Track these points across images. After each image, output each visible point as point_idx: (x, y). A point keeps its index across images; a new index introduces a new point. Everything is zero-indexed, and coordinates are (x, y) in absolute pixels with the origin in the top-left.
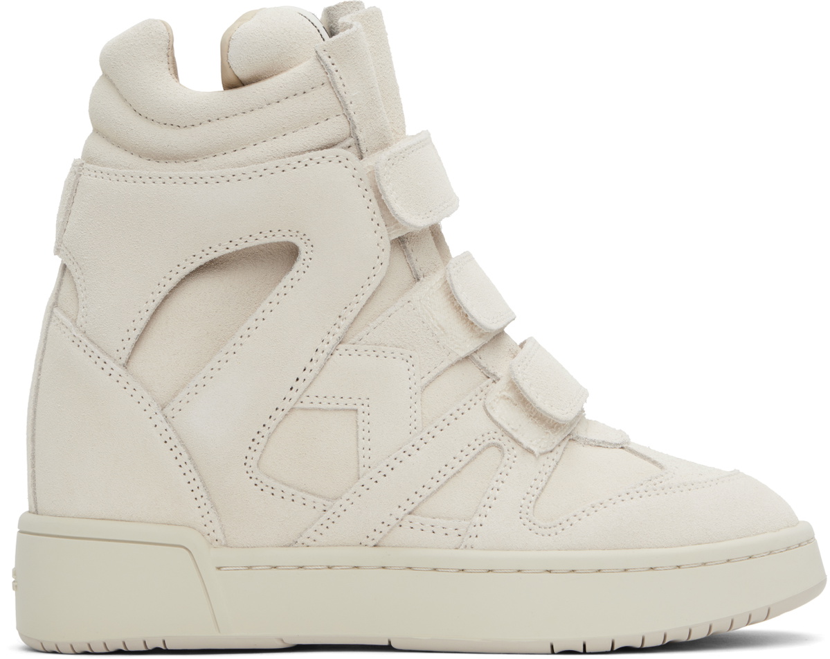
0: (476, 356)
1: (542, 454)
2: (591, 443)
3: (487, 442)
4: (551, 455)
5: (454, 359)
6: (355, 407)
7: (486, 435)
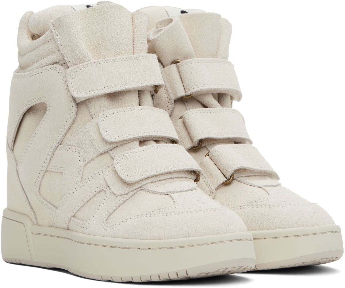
0: (110, 152)
1: (119, 195)
2: (150, 192)
3: (101, 189)
4: (125, 196)
5: (98, 153)
6: (62, 171)
7: (102, 186)
